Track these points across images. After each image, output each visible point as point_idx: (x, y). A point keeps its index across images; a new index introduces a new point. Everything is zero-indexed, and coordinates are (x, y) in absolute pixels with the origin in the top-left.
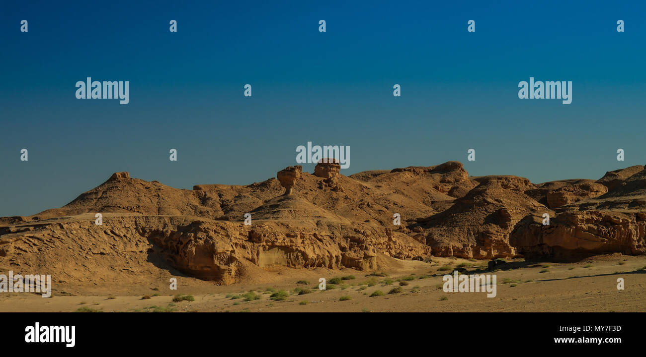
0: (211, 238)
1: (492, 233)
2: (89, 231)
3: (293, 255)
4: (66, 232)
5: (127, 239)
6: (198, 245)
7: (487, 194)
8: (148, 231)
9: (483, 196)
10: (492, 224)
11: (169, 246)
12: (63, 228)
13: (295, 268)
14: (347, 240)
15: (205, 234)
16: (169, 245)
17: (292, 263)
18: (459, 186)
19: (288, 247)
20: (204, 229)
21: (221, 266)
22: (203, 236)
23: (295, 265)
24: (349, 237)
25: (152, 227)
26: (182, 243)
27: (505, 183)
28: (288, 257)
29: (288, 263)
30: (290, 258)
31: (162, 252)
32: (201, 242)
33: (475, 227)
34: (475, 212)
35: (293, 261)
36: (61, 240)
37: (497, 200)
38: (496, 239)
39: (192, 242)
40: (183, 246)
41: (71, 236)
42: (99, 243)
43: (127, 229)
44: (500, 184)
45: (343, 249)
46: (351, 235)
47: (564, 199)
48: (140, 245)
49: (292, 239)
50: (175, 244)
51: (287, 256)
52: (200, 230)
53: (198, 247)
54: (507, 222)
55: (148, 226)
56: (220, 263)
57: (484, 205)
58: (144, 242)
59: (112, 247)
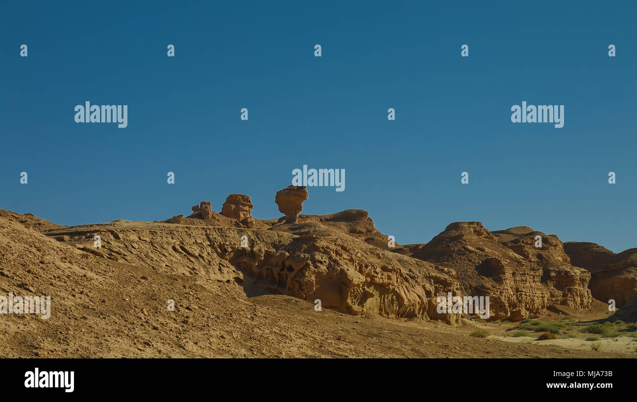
0: (335, 261)
1: (489, 289)
2: (153, 245)
3: (387, 298)
4: (125, 245)
5: (204, 260)
6: (319, 272)
7: (465, 241)
8: (230, 250)
9: (461, 243)
10: (485, 277)
11: (265, 275)
12: (119, 238)
13: (389, 318)
14: (430, 281)
15: (325, 255)
16: (265, 272)
17: (385, 310)
18: (373, 237)
19: (385, 287)
20: (322, 248)
21: (353, 306)
22: (324, 259)
23: (388, 314)
24: (432, 277)
25: (234, 244)
26: (291, 269)
27: (478, 228)
28: (382, 302)
29: (380, 309)
30: (384, 303)
31: (254, 283)
32: (323, 268)
33: (464, 280)
34: (457, 262)
35: (386, 307)
36: (124, 257)
37: (478, 249)
38: (494, 296)
39: (309, 268)
40: (293, 273)
41: (133, 250)
42: (174, 265)
43: (201, 245)
44: (472, 229)
45: (428, 294)
46: (434, 274)
47: (526, 253)
48: (225, 270)
49: (390, 274)
50: (276, 271)
51: (381, 299)
52: (317, 249)
53: (319, 275)
54: (501, 275)
55: (228, 243)
56: (352, 302)
57: (465, 254)
58: (228, 267)
59: (192, 271)
